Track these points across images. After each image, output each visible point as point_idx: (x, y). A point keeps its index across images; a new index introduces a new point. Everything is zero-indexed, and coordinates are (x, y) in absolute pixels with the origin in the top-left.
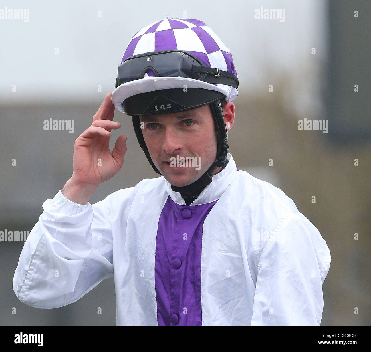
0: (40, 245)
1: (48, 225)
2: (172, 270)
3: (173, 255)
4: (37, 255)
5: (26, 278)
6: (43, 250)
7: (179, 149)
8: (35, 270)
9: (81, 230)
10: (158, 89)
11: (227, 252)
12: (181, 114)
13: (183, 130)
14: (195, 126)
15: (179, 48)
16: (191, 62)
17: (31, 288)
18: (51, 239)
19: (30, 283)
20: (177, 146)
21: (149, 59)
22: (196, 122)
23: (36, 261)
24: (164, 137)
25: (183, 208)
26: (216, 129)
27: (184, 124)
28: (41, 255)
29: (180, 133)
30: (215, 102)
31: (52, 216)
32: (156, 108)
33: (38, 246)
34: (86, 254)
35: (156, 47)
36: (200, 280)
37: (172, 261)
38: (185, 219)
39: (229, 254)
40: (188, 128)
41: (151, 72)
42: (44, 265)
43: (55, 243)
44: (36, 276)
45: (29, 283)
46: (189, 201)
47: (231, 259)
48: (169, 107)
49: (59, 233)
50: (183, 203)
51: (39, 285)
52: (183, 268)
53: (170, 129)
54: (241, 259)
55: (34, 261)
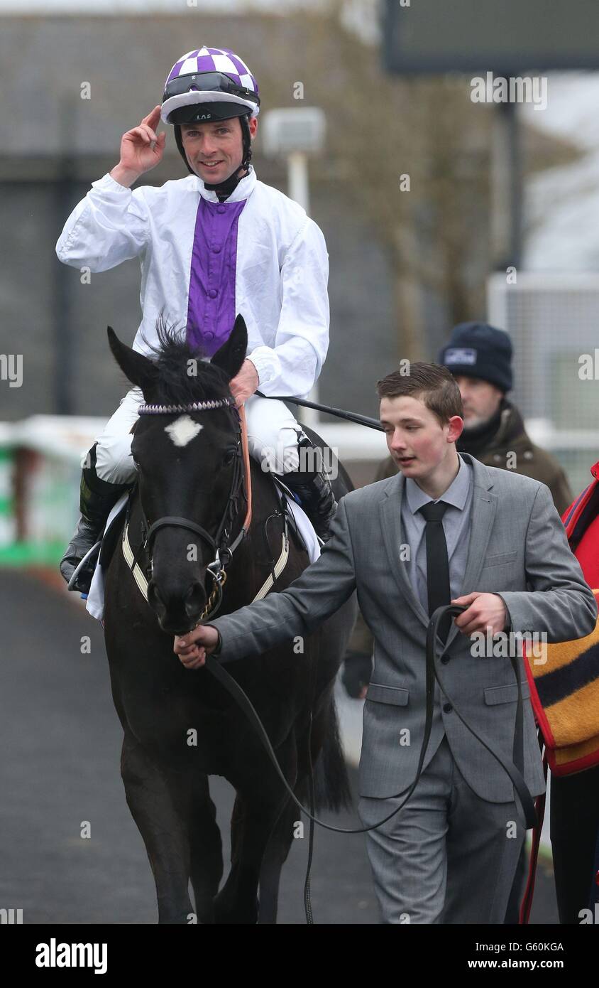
0: (85, 213)
1: (94, 197)
2: (212, 254)
3: (213, 242)
4: (81, 222)
5: (68, 241)
6: (86, 218)
7: (215, 152)
8: (77, 234)
9: (120, 207)
10: (201, 102)
11: (259, 244)
12: (217, 124)
13: (218, 137)
14: (228, 134)
15: (217, 70)
16: (227, 81)
17: (71, 249)
18: (94, 209)
19: (71, 245)
20: (214, 150)
21: (193, 77)
22: (229, 131)
23: (79, 227)
24: (203, 143)
25: (217, 205)
26: (243, 138)
27: (220, 132)
28: (84, 222)
29: (216, 140)
30: (244, 115)
31: (99, 191)
32: (198, 117)
33: (82, 213)
34: (122, 227)
35: (198, 68)
36: (235, 264)
37: (212, 247)
38: (221, 213)
39: (260, 245)
40: (222, 135)
41: (194, 87)
42: (85, 230)
43: (98, 212)
44: (76, 239)
45: (69, 244)
46: (222, 200)
47: (262, 250)
48: (209, 116)
49: (103, 205)
50: (216, 201)
51: (79, 246)
52: (222, 252)
53: (207, 135)
54: (272, 252)
55: (77, 226)
